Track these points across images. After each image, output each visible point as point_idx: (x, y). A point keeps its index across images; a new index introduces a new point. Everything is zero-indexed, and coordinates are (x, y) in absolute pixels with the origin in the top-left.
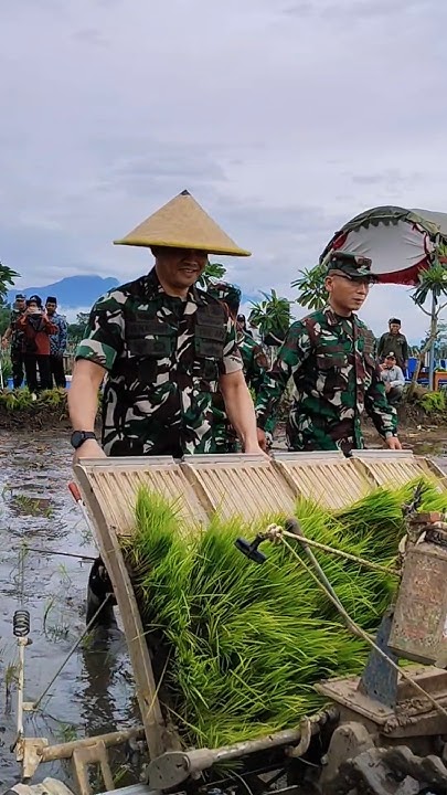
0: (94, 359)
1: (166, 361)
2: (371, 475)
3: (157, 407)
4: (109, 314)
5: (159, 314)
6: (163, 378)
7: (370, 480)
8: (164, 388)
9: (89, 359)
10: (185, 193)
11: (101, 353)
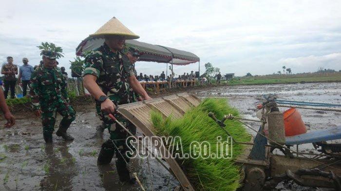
0: (94, 74)
1: (118, 74)
2: (187, 100)
3: (118, 90)
4: (97, 58)
5: (112, 59)
6: (119, 80)
7: (187, 102)
8: (120, 83)
9: (92, 74)
10: (114, 18)
11: (96, 72)
